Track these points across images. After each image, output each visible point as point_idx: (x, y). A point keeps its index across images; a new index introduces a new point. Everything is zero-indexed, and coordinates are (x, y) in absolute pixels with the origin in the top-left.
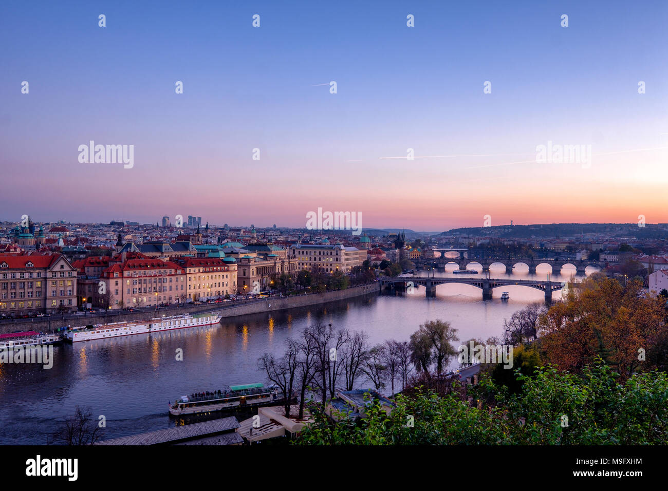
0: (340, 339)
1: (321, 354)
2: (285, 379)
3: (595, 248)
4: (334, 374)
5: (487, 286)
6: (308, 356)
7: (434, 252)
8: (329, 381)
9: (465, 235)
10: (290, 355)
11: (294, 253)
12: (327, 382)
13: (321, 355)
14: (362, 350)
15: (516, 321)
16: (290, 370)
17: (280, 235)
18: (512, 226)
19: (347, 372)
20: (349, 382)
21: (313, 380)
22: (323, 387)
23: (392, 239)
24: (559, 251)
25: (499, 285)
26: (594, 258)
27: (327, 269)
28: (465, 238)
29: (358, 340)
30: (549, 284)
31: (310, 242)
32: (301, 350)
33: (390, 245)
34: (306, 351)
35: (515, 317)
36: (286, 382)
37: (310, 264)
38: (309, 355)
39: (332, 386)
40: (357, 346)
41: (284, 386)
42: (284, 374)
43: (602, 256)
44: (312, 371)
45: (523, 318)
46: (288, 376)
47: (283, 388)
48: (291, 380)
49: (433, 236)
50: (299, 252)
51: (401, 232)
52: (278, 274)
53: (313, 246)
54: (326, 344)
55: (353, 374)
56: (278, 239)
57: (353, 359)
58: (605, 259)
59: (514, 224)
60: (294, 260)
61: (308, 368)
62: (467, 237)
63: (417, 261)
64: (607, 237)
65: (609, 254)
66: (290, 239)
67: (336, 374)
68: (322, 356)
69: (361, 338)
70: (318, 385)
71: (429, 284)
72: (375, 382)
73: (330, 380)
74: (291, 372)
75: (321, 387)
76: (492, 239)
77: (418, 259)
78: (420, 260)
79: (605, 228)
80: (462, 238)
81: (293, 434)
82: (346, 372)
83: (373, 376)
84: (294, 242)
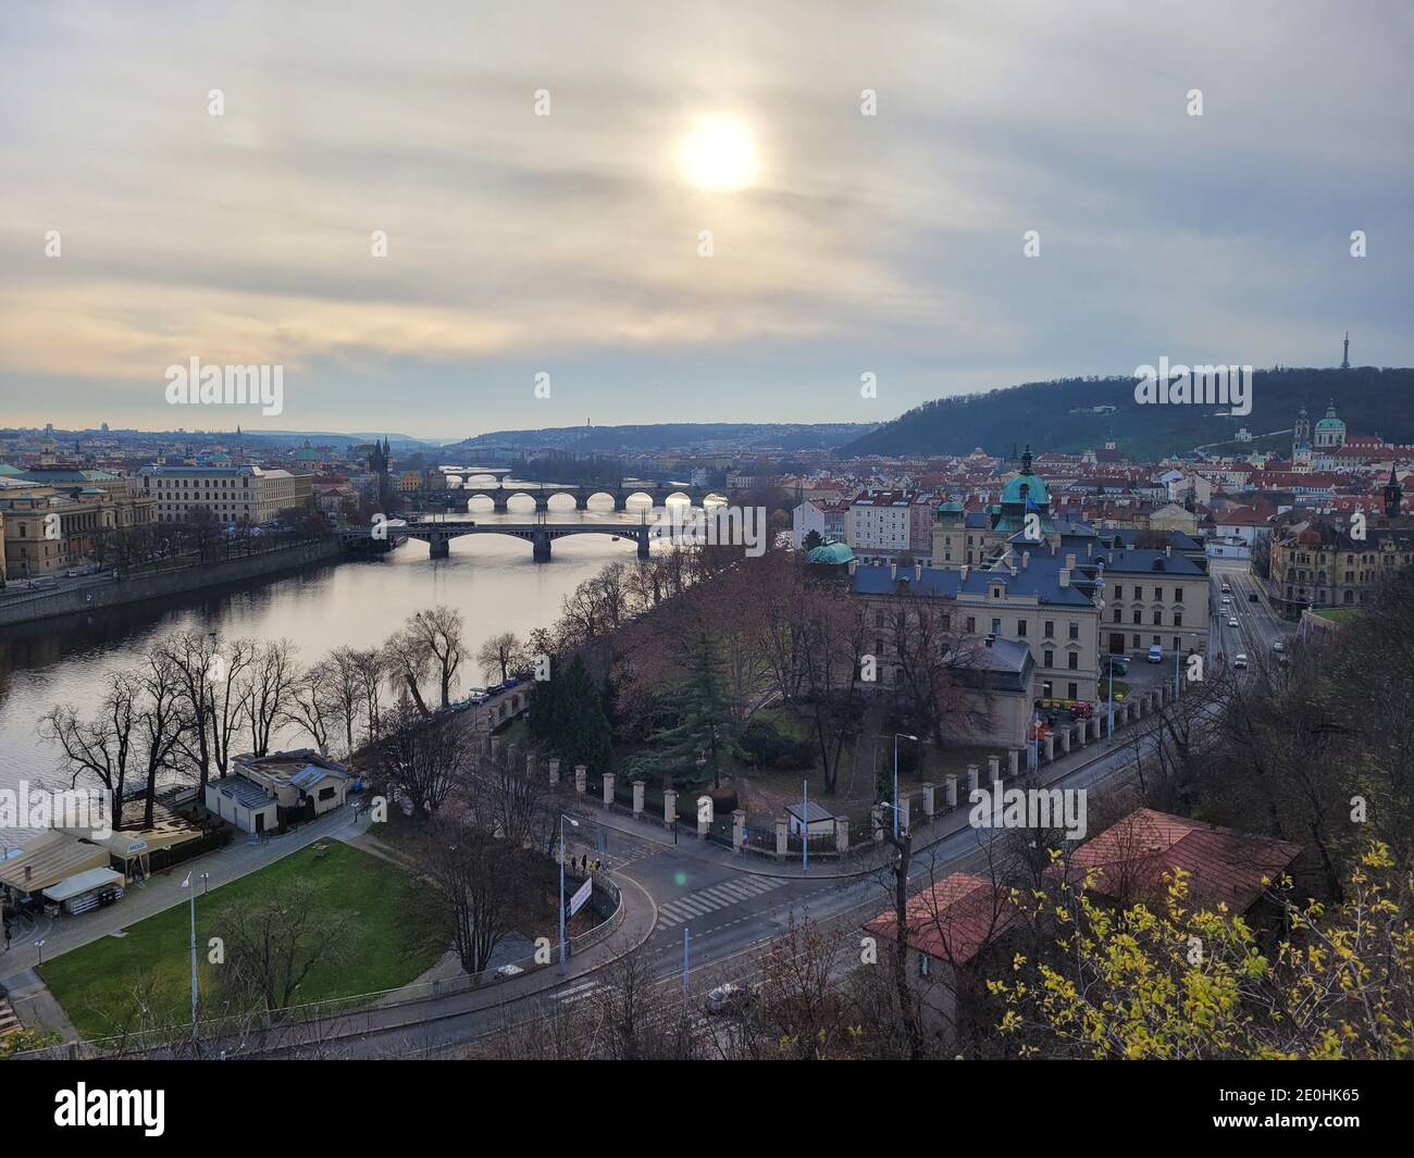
0: (236, 659)
1: (193, 692)
2: (106, 753)
3: (719, 465)
4: (225, 729)
5: (541, 537)
6: (160, 701)
7: (448, 477)
8: (214, 745)
9: (506, 445)
10: (117, 704)
11: (147, 484)
12: (211, 746)
13: (194, 695)
14: (286, 676)
15: (584, 598)
16: (119, 733)
17: (116, 447)
18: (589, 428)
19: (254, 721)
20: (258, 741)
21: (177, 747)
22: (200, 758)
23: (366, 454)
24: (666, 471)
25: (562, 534)
26: (717, 484)
27: (225, 515)
28: (507, 450)
29: (275, 658)
30: (644, 529)
31: (186, 461)
32: (145, 690)
33: (361, 464)
34: (155, 690)
35: (581, 590)
36: (108, 760)
37: (186, 507)
38: (162, 698)
39: (221, 754)
40: (274, 669)
41: (104, 769)
42: (102, 744)
43: (731, 479)
44: (172, 728)
45: (595, 592)
46: (113, 747)
47: (103, 772)
48: (122, 754)
49: (447, 447)
50: (160, 482)
51: (382, 440)
52: (109, 529)
53: (194, 469)
54: (204, 671)
55: (268, 724)
56: (112, 455)
57: (266, 694)
58: (734, 484)
59: (593, 425)
60: (146, 500)
61: (161, 725)
62: (510, 447)
63: (414, 495)
64: (741, 447)
65: (740, 475)
66: (140, 454)
67: (230, 729)
68: (198, 697)
69: (281, 652)
70: (190, 754)
71: (435, 537)
72: (315, 734)
73: (217, 742)
74: (120, 737)
75: (195, 759)
76: (554, 451)
77: (416, 491)
78: (420, 493)
79: (737, 431)
80: (502, 449)
81: (130, 861)
82: (251, 722)
83: (310, 724)
84: (147, 462)
